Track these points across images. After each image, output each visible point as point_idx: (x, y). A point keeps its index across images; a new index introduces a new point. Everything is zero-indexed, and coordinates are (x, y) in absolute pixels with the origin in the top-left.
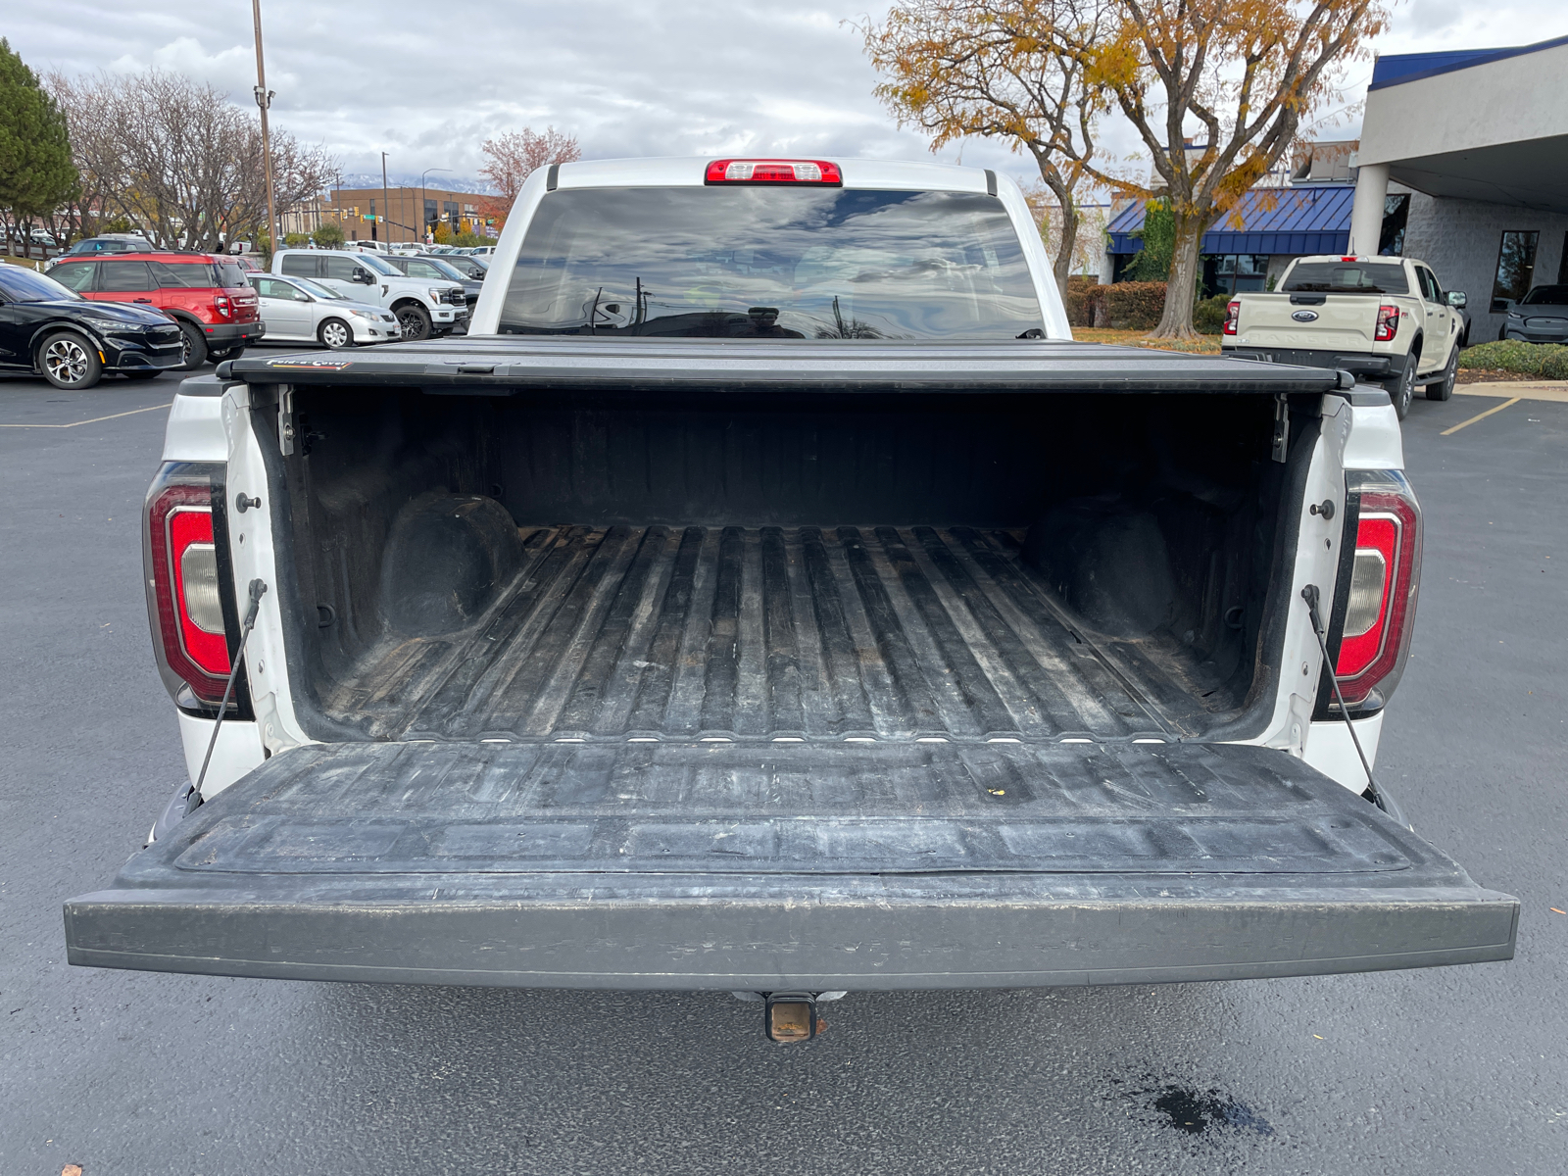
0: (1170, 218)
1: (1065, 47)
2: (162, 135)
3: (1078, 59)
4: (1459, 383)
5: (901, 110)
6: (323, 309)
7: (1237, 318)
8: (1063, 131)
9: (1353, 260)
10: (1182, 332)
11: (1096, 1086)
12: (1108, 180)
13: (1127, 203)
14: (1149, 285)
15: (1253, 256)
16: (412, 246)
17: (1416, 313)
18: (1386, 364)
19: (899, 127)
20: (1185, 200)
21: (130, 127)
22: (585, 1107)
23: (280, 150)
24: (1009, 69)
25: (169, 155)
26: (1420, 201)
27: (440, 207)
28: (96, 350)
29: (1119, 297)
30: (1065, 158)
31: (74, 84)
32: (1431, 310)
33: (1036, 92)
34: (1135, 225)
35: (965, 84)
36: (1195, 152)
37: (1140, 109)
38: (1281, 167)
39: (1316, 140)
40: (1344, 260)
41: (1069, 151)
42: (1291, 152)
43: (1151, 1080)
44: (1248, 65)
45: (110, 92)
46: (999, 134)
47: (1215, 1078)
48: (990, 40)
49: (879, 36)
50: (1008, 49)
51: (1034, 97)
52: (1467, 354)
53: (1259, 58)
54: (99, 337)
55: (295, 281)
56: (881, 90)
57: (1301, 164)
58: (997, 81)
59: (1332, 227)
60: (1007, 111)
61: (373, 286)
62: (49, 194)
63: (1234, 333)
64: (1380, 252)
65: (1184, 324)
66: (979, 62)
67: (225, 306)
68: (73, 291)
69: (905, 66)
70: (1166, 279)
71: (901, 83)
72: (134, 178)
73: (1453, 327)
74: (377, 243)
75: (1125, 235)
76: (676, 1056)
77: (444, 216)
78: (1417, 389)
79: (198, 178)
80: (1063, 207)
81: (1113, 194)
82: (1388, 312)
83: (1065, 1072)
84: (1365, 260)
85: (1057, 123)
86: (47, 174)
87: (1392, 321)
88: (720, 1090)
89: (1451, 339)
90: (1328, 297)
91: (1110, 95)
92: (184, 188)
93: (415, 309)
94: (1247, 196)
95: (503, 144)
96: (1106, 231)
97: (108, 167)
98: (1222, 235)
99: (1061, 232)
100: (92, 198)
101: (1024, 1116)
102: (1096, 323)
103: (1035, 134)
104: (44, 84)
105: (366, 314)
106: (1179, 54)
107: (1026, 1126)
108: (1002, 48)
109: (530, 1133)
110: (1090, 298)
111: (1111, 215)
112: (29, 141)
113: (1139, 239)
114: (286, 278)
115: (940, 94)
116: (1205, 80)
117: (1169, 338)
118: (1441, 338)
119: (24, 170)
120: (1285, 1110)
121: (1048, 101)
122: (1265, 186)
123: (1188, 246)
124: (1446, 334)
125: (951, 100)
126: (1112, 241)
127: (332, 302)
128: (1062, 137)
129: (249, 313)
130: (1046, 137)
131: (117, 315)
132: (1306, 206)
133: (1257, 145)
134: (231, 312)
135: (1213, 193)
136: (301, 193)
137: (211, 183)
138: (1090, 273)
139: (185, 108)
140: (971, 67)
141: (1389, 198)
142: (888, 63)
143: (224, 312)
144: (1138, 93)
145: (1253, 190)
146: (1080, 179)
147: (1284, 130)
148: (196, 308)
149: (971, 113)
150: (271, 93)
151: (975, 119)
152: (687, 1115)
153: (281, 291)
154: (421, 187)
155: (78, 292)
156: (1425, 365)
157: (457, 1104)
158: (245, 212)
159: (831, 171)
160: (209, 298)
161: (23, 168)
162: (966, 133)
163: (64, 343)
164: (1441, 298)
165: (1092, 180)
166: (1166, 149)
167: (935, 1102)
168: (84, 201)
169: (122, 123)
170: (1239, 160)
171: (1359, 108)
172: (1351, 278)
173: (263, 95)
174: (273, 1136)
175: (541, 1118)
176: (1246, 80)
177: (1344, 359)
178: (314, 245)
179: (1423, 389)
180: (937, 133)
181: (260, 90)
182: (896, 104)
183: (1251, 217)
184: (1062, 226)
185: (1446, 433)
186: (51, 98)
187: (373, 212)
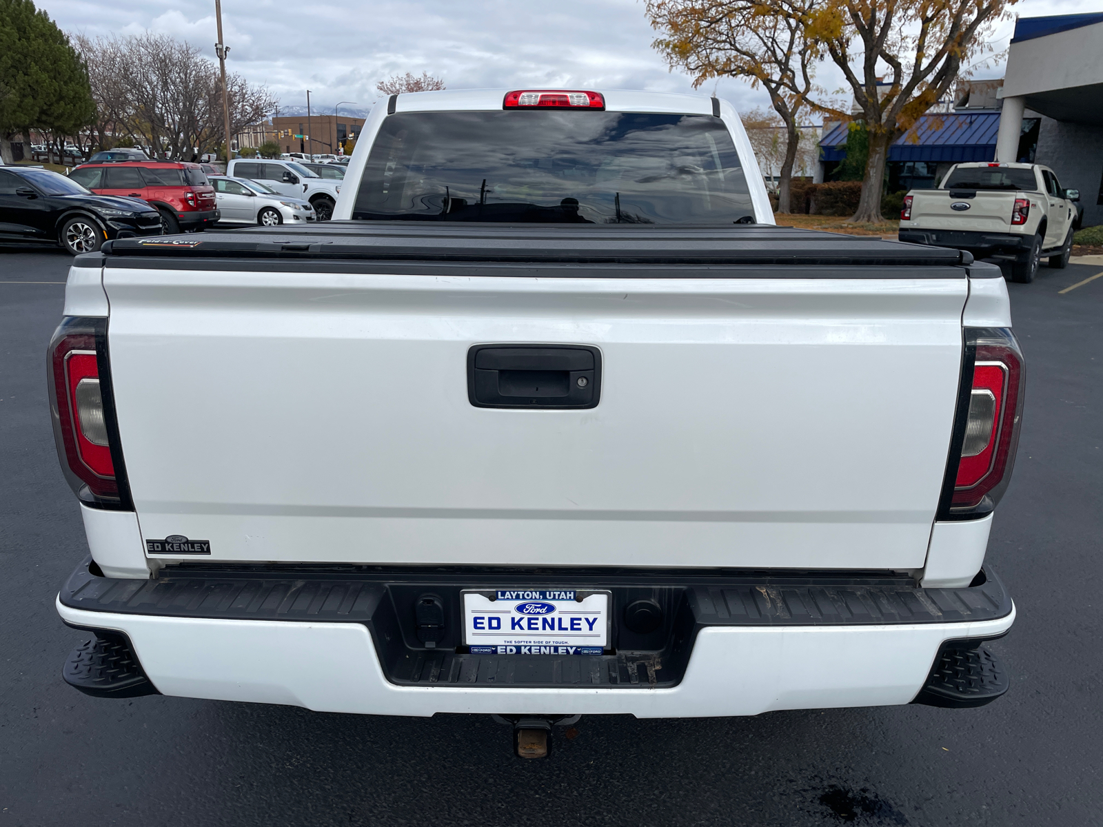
0: (865, 136)
1: (791, 12)
2: (154, 78)
3: (799, 21)
4: (1073, 255)
5: (672, 58)
6: (261, 201)
7: (910, 208)
8: (789, 73)
9: (997, 165)
10: (873, 218)
11: (775, 784)
12: (820, 108)
13: (835, 124)
14: (850, 184)
15: (926, 163)
16: (328, 157)
17: (1042, 204)
18: (1019, 242)
19: (670, 70)
20: (876, 123)
21: (131, 74)
22: (395, 792)
23: (236, 89)
24: (750, 28)
25: (158, 92)
26: (1047, 123)
27: (348, 129)
28: (101, 230)
29: (828, 192)
30: (789, 92)
31: (93, 43)
32: (1053, 202)
33: (770, 44)
34: (841, 140)
35: (719, 39)
36: (884, 88)
37: (844, 56)
38: (947, 99)
39: (972, 79)
40: (990, 165)
41: (793, 88)
42: (954, 87)
43: (818, 780)
44: (923, 23)
45: (119, 49)
46: (742, 75)
47: (866, 780)
48: (736, 7)
49: (656, 5)
50: (749, 13)
51: (768, 48)
52: (1080, 235)
53: (932, 19)
54: (104, 220)
55: (242, 181)
56: (658, 43)
57: (961, 96)
58: (741, 37)
59: (983, 141)
60: (748, 58)
61: (297, 184)
62: (76, 120)
63: (908, 219)
64: (1018, 160)
65: (874, 212)
66: (729, 23)
67: (192, 199)
68: (86, 188)
69: (674, 26)
70: (861, 180)
71: (672, 39)
72: (135, 108)
73: (1070, 215)
74: (303, 155)
75: (833, 148)
76: (465, 754)
77: (351, 135)
78: (1042, 260)
79: (179, 109)
80: (788, 127)
81: (825, 118)
82: (1021, 204)
83: (753, 773)
84: (1006, 166)
85: (784, 67)
86: (74, 105)
87: (1025, 211)
88: (495, 781)
89: (1068, 223)
90: (977, 192)
91: (822, 46)
92: (169, 116)
93: (326, 201)
94: (922, 120)
95: (392, 84)
96: (819, 145)
97: (118, 102)
98: (903, 147)
99: (787, 146)
100: (106, 123)
101: (720, 806)
102: (811, 211)
103: (768, 74)
104: (73, 42)
105: (291, 205)
106: (874, 16)
107: (721, 814)
108: (745, 12)
109: (352, 811)
110: (807, 193)
111: (823, 133)
112: (62, 83)
113: (844, 150)
114: (236, 179)
115: (700, 46)
116: (892, 35)
117: (863, 222)
118: (1061, 223)
119: (58, 103)
120: (918, 806)
121: (778, 51)
122: (935, 112)
123: (878, 156)
124: (1064, 220)
125: (708, 51)
126: (823, 152)
127: (268, 196)
128: (788, 77)
129: (210, 204)
130: (776, 77)
131: (116, 205)
132: (965, 127)
133: (930, 82)
134: (196, 203)
135: (897, 117)
136: (251, 118)
137: (188, 112)
138: (807, 175)
139: (170, 60)
140: (723, 27)
141: (1025, 121)
142: (663, 24)
143: (191, 203)
144: (844, 44)
145: (925, 115)
146: (801, 108)
147: (949, 71)
148: (172, 201)
149: (723, 59)
150: (227, 48)
151: (725, 64)
152: (470, 800)
153: (233, 188)
154: (335, 115)
155: (90, 189)
156: (1048, 242)
157: (302, 788)
158: (211, 133)
159: (597, 99)
160: (181, 193)
161: (58, 101)
162: (719, 74)
163: (79, 225)
164: (1061, 194)
165: (809, 108)
166: (862, 85)
167: (654, 794)
168: (101, 125)
169: (126, 70)
170: (916, 93)
171: (1003, 55)
172: (996, 179)
173: (221, 50)
174: (166, 809)
175: (362, 800)
176: (921, 35)
177: (988, 237)
178: (260, 156)
179: (1047, 260)
180: (697, 74)
181: (219, 46)
182: (668, 54)
183: (924, 135)
184: (787, 141)
185: (1062, 292)
186: (77, 52)
187: (301, 133)
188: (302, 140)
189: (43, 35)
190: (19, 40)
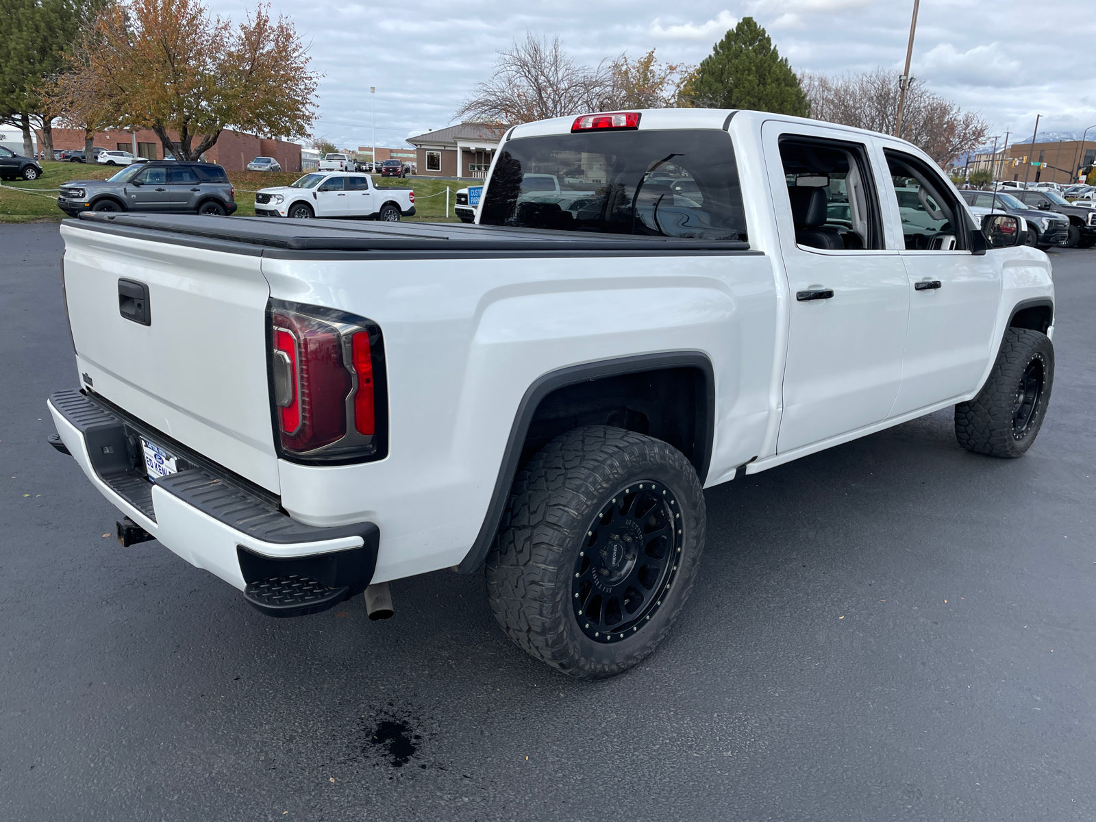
104: (803, 84)
150: (912, 78)
186: (804, 93)
188: (1039, 167)
189: (777, 80)
190: (758, 85)
